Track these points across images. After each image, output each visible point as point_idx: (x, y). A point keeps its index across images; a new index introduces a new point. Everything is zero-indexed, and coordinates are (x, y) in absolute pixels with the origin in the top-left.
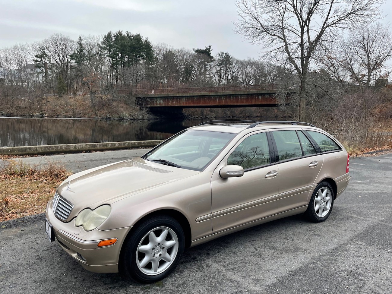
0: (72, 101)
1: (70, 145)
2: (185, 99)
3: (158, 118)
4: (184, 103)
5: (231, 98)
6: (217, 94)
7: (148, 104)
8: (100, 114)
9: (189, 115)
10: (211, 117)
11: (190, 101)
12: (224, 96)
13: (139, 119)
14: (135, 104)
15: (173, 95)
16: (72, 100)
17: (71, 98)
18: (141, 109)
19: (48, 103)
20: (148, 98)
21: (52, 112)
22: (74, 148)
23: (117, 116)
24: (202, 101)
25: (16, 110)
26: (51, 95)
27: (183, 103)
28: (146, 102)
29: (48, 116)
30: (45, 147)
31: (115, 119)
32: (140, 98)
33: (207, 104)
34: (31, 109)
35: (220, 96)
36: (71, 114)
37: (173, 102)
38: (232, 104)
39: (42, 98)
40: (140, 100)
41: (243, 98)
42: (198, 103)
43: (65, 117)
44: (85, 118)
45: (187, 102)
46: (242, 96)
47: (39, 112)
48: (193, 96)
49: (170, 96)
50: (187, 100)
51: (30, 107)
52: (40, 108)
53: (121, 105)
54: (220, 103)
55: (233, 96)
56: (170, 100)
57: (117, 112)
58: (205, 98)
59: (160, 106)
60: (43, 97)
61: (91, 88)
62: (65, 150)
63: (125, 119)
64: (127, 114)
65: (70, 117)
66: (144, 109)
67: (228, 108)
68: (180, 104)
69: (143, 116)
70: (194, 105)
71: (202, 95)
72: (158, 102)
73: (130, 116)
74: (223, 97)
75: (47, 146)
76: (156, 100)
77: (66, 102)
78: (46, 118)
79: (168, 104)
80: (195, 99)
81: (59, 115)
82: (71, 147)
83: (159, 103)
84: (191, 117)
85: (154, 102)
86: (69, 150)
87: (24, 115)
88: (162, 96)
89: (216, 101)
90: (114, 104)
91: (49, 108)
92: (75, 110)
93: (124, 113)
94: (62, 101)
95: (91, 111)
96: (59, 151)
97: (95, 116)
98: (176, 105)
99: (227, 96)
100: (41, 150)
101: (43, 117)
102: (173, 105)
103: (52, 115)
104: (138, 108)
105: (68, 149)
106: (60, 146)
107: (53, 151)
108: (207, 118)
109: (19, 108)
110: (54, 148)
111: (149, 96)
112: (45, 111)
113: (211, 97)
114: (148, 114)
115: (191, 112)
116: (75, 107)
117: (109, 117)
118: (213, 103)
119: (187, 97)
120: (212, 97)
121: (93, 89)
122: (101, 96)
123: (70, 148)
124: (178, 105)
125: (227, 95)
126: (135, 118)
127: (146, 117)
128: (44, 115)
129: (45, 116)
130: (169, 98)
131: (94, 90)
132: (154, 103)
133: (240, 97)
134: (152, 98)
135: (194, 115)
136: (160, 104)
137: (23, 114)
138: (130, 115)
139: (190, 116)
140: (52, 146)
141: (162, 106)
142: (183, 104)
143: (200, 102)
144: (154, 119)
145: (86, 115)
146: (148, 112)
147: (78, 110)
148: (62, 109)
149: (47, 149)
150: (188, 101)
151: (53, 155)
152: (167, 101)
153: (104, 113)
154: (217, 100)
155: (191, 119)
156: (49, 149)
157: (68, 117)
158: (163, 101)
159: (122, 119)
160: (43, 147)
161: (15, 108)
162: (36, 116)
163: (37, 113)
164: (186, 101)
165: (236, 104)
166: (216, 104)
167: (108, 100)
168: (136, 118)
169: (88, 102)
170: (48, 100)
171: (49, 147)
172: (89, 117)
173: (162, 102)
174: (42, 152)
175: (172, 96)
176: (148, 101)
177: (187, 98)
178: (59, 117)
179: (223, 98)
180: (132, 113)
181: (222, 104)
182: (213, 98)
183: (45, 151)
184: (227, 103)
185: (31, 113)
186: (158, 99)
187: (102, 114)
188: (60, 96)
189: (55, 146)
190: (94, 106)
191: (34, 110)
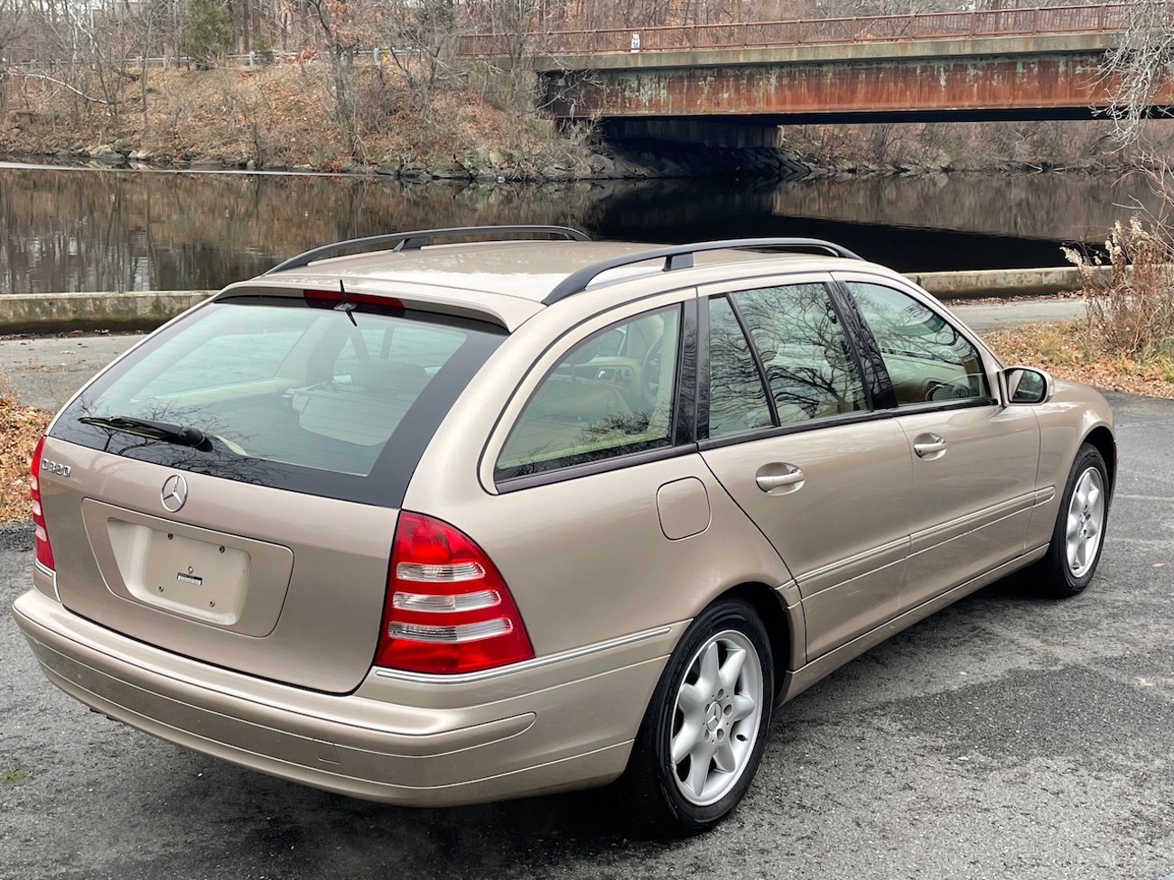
0: (250, 89)
1: (135, 298)
2: (780, 78)
3: (642, 171)
4: (774, 100)
5: (1015, 74)
6: (945, 53)
7: (596, 107)
8: (372, 150)
9: (810, 158)
10: (927, 171)
11: (804, 90)
12: (980, 64)
13: (548, 180)
14: (536, 101)
15: (717, 61)
16: (252, 84)
17: (250, 74)
18: (561, 127)
19: (150, 97)
20: (596, 75)
21: (166, 141)
22: (151, 311)
23: (449, 161)
24: (861, 89)
25: (16, 131)
26: (164, 59)
27: (765, 98)
28: (588, 92)
29: (147, 160)
30: (32, 303)
31: (436, 178)
32: (559, 74)
33: (888, 100)
34: (77, 124)
35: (958, 62)
36: (244, 149)
37: (716, 91)
38: (1020, 103)
39: (124, 75)
40: (561, 82)
41: (1079, 70)
42: (840, 100)
43: (222, 163)
44: (307, 170)
45: (788, 93)
46: (1077, 58)
47: (111, 139)
48: (820, 64)
49: (701, 62)
50: (785, 81)
51: (75, 116)
52: (116, 122)
53: (469, 110)
54: (954, 99)
55: (1027, 60)
56: (705, 85)
57: (447, 142)
58: (879, 70)
59: (653, 112)
60: (132, 70)
61: (333, 27)
62: (113, 316)
63: (484, 180)
64: (491, 155)
65: (243, 166)
66: (576, 129)
67: (1023, 125)
68: (750, 102)
69: (569, 165)
70: (822, 106)
71: (864, 56)
72: (646, 94)
73: (506, 165)
74: (975, 67)
75: (41, 296)
76: (635, 85)
77: (226, 93)
78: (141, 166)
79: (691, 103)
80: (830, 75)
81: (193, 156)
82: (140, 303)
83: (651, 100)
84: (817, 170)
85: (627, 93)
86: (130, 317)
87: (49, 154)
88: (664, 63)
89: (934, 89)
90: (437, 105)
91: (154, 120)
92: (263, 132)
93: (481, 149)
94: (208, 91)
95: (335, 138)
96: (88, 320)
97: (347, 163)
98: (732, 111)
99: (996, 62)
100: (15, 313)
101: (125, 162)
102: (715, 111)
103: (165, 155)
104: (549, 123)
105: (127, 313)
106: (94, 299)
107: (63, 318)
108: (903, 174)
109: (26, 119)
110: (68, 306)
111: (602, 66)
112: (137, 137)
113: (911, 65)
114: (595, 152)
115: (817, 144)
116: (261, 118)
117: (410, 166)
118: (920, 100)
119: (785, 70)
120: (915, 69)
121: (345, 31)
122: (379, 64)
123: (134, 311)
124: (744, 109)
125: (995, 56)
126: (533, 172)
127: (585, 164)
128: (131, 155)
129: (138, 159)
130: (698, 73)
131: (347, 37)
132: (624, 98)
133: (1067, 65)
134: (614, 74)
135: (834, 160)
136: (653, 103)
137: (44, 146)
138: (510, 158)
139: (811, 165)
140: (61, 300)
141: (663, 112)
142: (768, 102)
143: (853, 93)
144: (626, 178)
145: (310, 159)
146: (593, 143)
147: (274, 133)
148: (206, 125)
149: (38, 310)
150: (791, 86)
151: (62, 336)
152: (689, 87)
153: (391, 148)
154: (943, 83)
155: (819, 178)
156: (45, 311)
157: (233, 166)
158: (670, 89)
159: (472, 179)
160: (22, 301)
161: (14, 120)
162: (98, 159)
163: (103, 143)
164: (780, 87)
165: (1039, 103)
166: (934, 105)
167: (412, 84)
168: (534, 174)
169: (322, 97)
170: (150, 84)
171: (46, 304)
172: (324, 168)
173: (663, 93)
174: (18, 324)
175: (711, 61)
176: (598, 91)
177: (790, 75)
178: (193, 162)
179: (972, 72)
180: (517, 147)
181: (966, 105)
182: (924, 70)
183: (32, 318)
184: (995, 98)
185: (77, 144)
186: (646, 80)
187: (383, 153)
188: (202, 65)
189: (70, 300)
190: (344, 112)
191: (89, 131)
